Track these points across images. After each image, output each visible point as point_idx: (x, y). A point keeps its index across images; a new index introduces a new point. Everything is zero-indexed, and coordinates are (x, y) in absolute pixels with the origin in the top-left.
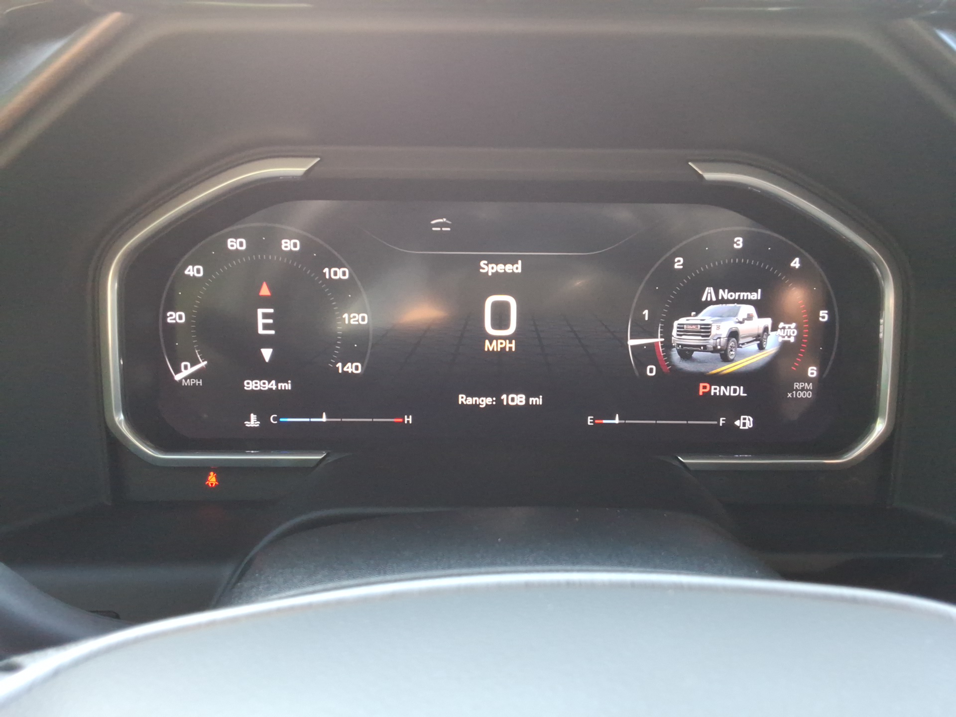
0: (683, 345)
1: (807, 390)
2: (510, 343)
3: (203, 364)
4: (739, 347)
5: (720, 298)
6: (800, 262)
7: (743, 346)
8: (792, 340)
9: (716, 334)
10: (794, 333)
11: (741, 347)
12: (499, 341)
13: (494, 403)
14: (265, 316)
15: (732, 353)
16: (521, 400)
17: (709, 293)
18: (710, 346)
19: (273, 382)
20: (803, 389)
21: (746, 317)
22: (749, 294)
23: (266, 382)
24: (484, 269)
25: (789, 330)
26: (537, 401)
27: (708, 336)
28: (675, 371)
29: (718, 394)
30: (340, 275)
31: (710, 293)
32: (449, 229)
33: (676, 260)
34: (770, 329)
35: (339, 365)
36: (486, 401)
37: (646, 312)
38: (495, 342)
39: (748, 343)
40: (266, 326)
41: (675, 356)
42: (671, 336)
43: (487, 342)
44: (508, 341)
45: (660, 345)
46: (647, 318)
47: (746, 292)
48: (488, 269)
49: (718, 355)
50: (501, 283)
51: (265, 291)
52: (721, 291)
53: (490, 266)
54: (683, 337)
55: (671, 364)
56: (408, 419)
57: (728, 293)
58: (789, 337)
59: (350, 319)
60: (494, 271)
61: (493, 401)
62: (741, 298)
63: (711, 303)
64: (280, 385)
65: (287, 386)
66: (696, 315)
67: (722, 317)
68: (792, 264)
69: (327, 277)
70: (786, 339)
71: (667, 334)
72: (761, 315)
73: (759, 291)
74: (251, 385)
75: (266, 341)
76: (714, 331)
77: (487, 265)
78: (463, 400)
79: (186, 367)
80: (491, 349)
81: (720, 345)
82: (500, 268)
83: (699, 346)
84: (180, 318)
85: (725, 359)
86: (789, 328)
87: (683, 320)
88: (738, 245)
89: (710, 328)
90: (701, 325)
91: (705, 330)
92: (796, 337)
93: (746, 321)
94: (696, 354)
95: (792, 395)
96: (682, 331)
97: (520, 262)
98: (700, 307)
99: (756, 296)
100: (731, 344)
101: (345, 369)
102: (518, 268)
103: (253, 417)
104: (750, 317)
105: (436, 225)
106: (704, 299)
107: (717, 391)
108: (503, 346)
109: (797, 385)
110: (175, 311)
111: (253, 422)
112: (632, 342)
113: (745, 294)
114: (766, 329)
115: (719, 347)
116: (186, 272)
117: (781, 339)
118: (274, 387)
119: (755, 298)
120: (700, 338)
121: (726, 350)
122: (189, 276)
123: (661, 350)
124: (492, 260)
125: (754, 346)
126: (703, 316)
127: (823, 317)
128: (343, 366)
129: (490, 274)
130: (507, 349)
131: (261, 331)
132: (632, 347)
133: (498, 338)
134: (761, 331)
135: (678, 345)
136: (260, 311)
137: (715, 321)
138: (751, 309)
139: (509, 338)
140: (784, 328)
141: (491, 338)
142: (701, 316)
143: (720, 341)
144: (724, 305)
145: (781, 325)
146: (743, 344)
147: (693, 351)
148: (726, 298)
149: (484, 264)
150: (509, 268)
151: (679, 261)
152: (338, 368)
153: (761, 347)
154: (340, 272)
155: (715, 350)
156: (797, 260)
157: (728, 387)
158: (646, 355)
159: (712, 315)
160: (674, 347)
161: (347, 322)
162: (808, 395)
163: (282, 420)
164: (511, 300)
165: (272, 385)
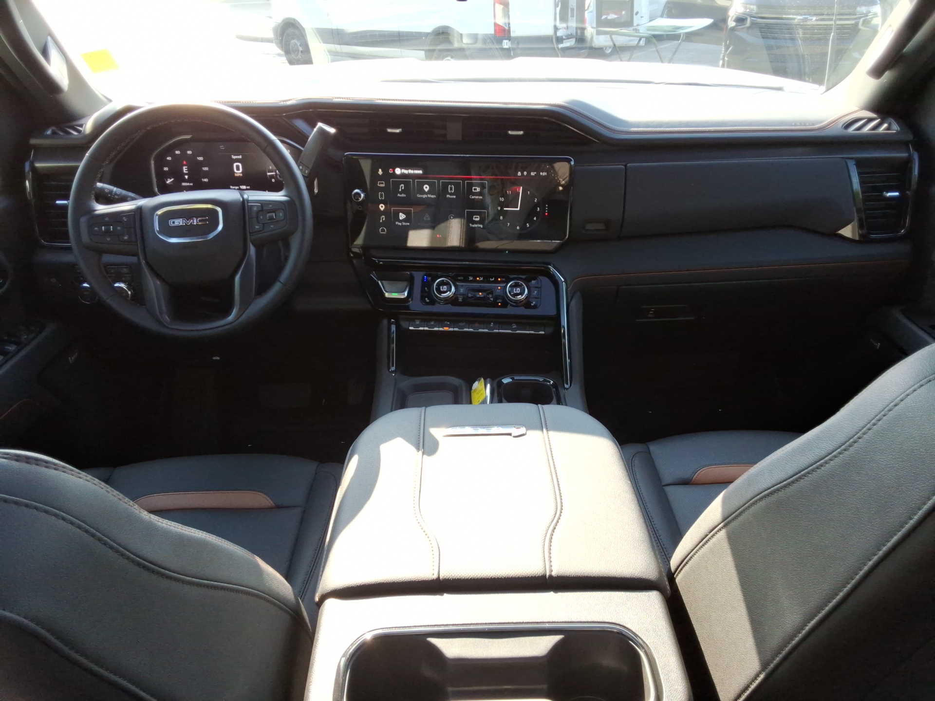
3: (172, 179)
12: (238, 173)
14: (186, 168)
30: (201, 159)
32: (224, 148)
36: (236, 187)
37: (270, 167)
40: (186, 171)
42: (277, 172)
45: (274, 174)
48: (234, 157)
50: (237, 160)
51: (185, 163)
55: (278, 179)
59: (204, 169)
65: (191, 184)
69: (198, 159)
74: (184, 184)
75: (186, 174)
78: (232, 187)
79: (169, 180)
82: (237, 157)
84: (167, 169)
97: (242, 155)
102: (240, 157)
105: (221, 148)
110: (166, 167)
122: (168, 160)
124: (235, 155)
128: (204, 180)
132: (269, 175)
136: (184, 167)
139: (240, 173)
141: (236, 173)
158: (272, 177)
160: (278, 175)
164: (240, 165)
165: (188, 184)
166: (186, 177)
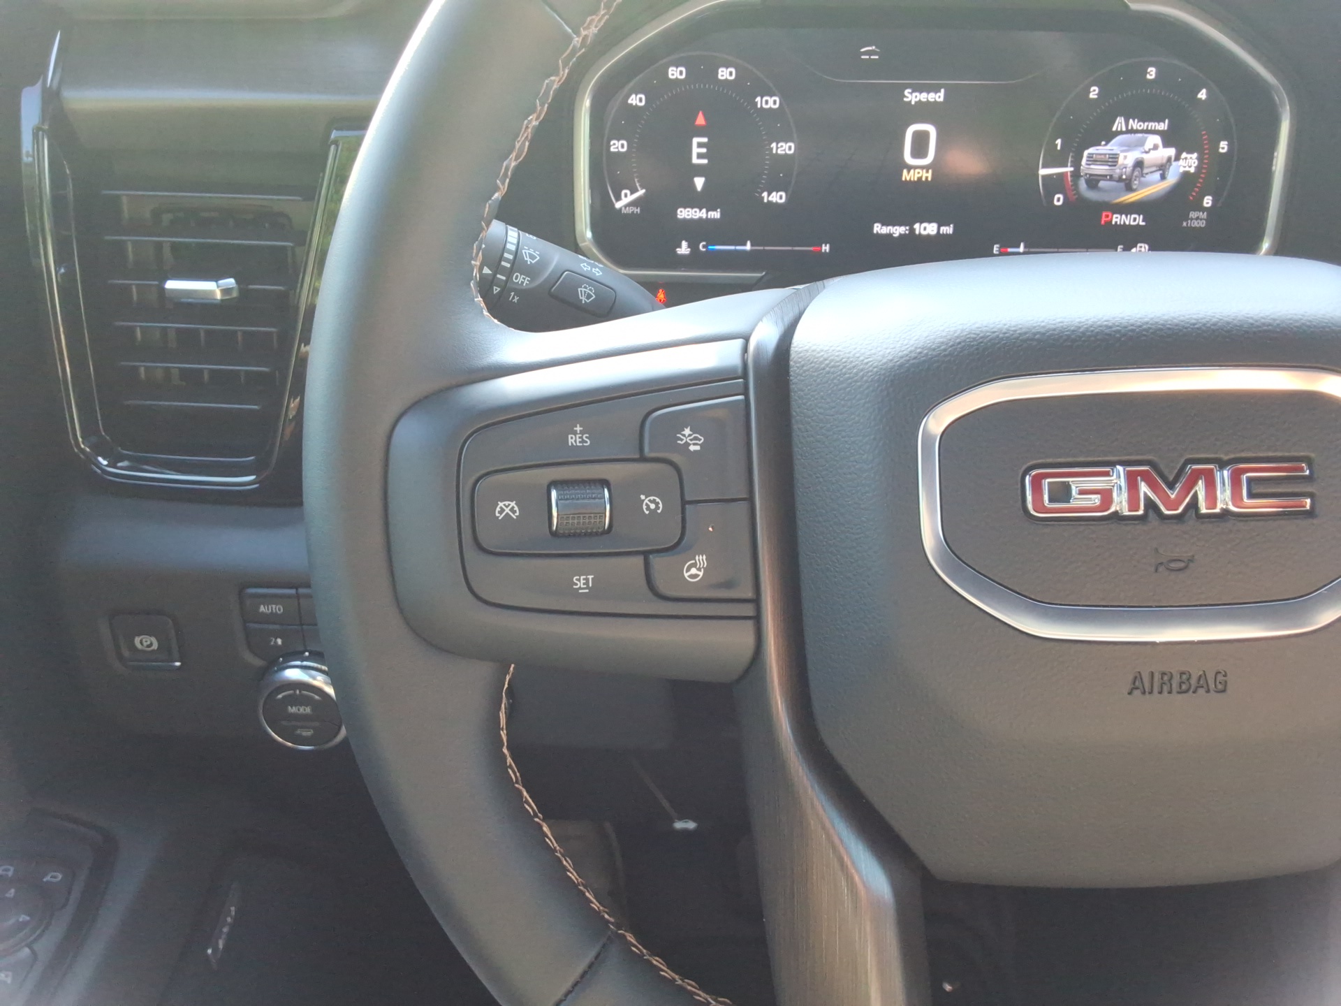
0: (1091, 175)
1: (1201, 220)
2: (927, 172)
3: (641, 192)
4: (1142, 176)
5: (1130, 128)
6: (1207, 94)
7: (1147, 176)
8: (1192, 170)
9: (1123, 164)
10: (1194, 163)
11: (1145, 177)
12: (917, 171)
13: (907, 232)
14: (700, 145)
15: (1136, 182)
16: (933, 229)
17: (1119, 124)
18: (1116, 176)
19: (704, 210)
20: (1197, 218)
21: (1152, 147)
22: (1157, 124)
23: (697, 210)
24: (908, 97)
25: (1190, 160)
26: (948, 230)
27: (1115, 166)
28: (1082, 200)
29: (1118, 223)
30: (771, 105)
31: (1121, 123)
32: (877, 57)
33: (1092, 89)
34: (1173, 158)
35: (765, 194)
36: (898, 231)
37: (1059, 142)
38: (912, 171)
39: (1151, 172)
40: (700, 156)
41: (1082, 185)
42: (1081, 165)
43: (905, 172)
44: (924, 171)
45: (1069, 174)
46: (1059, 148)
47: (1154, 122)
48: (912, 97)
49: (1122, 185)
50: (924, 112)
51: (700, 120)
52: (1131, 121)
53: (914, 94)
54: (1092, 167)
55: (1078, 193)
56: (826, 248)
57: (1138, 122)
58: (1190, 167)
59: (777, 148)
60: (917, 99)
61: (906, 230)
62: (1149, 128)
63: (1121, 133)
64: (710, 213)
65: (716, 215)
66: (1106, 145)
67: (1130, 147)
68: (1199, 96)
69: (759, 106)
70: (1187, 169)
71: (1077, 164)
72: (1167, 144)
73: (1167, 121)
74: (684, 213)
75: (699, 170)
76: (1121, 160)
77: (911, 93)
78: (878, 229)
79: (626, 196)
80: (908, 179)
81: (1125, 174)
82: (923, 97)
83: (1106, 176)
84: (623, 146)
85: (1129, 188)
86: (1191, 158)
87: (1092, 150)
88: (1151, 75)
89: (1118, 158)
90: (1109, 154)
91: (1113, 160)
92: (1196, 167)
93: (1151, 151)
94: (1102, 184)
95: (1187, 224)
96: (1093, 160)
97: (943, 90)
98: (1109, 136)
99: (1163, 126)
100: (1136, 173)
101: (770, 199)
102: (939, 97)
103: (684, 244)
104: (1155, 147)
105: (866, 53)
106: (1114, 129)
107: (1118, 220)
108: (920, 175)
109: (1193, 215)
110: (618, 140)
111: (684, 249)
112: (1043, 172)
113: (1153, 124)
114: (1169, 160)
115: (1124, 177)
116: (630, 101)
117: (1182, 170)
118: (704, 216)
119: (1162, 129)
120: (1107, 167)
121: (1130, 180)
122: (632, 104)
123: (1069, 179)
124: (917, 88)
125: (1157, 176)
126: (1112, 146)
127: (1223, 148)
128: (769, 195)
129: (913, 103)
130: (924, 179)
131: (695, 160)
132: (1044, 177)
133: (916, 167)
134: (1165, 161)
135: (1086, 174)
136: (696, 140)
137: (1122, 151)
138: (1157, 139)
139: (926, 168)
140: (1186, 158)
141: (909, 168)
142: (1109, 147)
143: (1125, 172)
144: (1133, 135)
145: (1184, 155)
146: (1147, 174)
147: (1098, 181)
148: (1135, 128)
149: (909, 93)
150: (932, 97)
151: (1094, 91)
152: (763, 198)
153: (1163, 177)
154: (771, 100)
155: (1120, 180)
156: (1204, 91)
157: (1129, 216)
158: (1055, 184)
159: (1121, 145)
160: (1082, 176)
161: (774, 152)
162: (1202, 224)
163: (710, 247)
164: (931, 129)
165: (703, 214)
166: (699, 182)
